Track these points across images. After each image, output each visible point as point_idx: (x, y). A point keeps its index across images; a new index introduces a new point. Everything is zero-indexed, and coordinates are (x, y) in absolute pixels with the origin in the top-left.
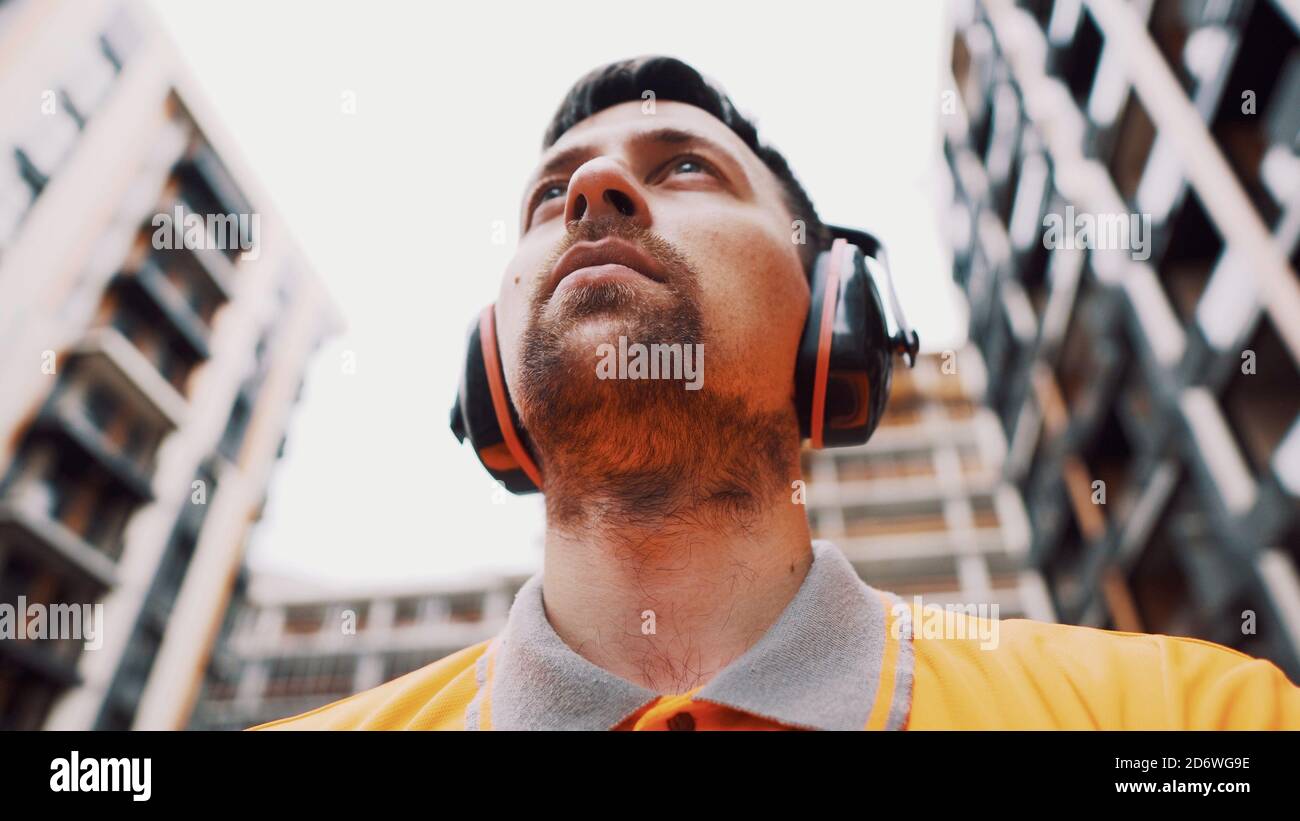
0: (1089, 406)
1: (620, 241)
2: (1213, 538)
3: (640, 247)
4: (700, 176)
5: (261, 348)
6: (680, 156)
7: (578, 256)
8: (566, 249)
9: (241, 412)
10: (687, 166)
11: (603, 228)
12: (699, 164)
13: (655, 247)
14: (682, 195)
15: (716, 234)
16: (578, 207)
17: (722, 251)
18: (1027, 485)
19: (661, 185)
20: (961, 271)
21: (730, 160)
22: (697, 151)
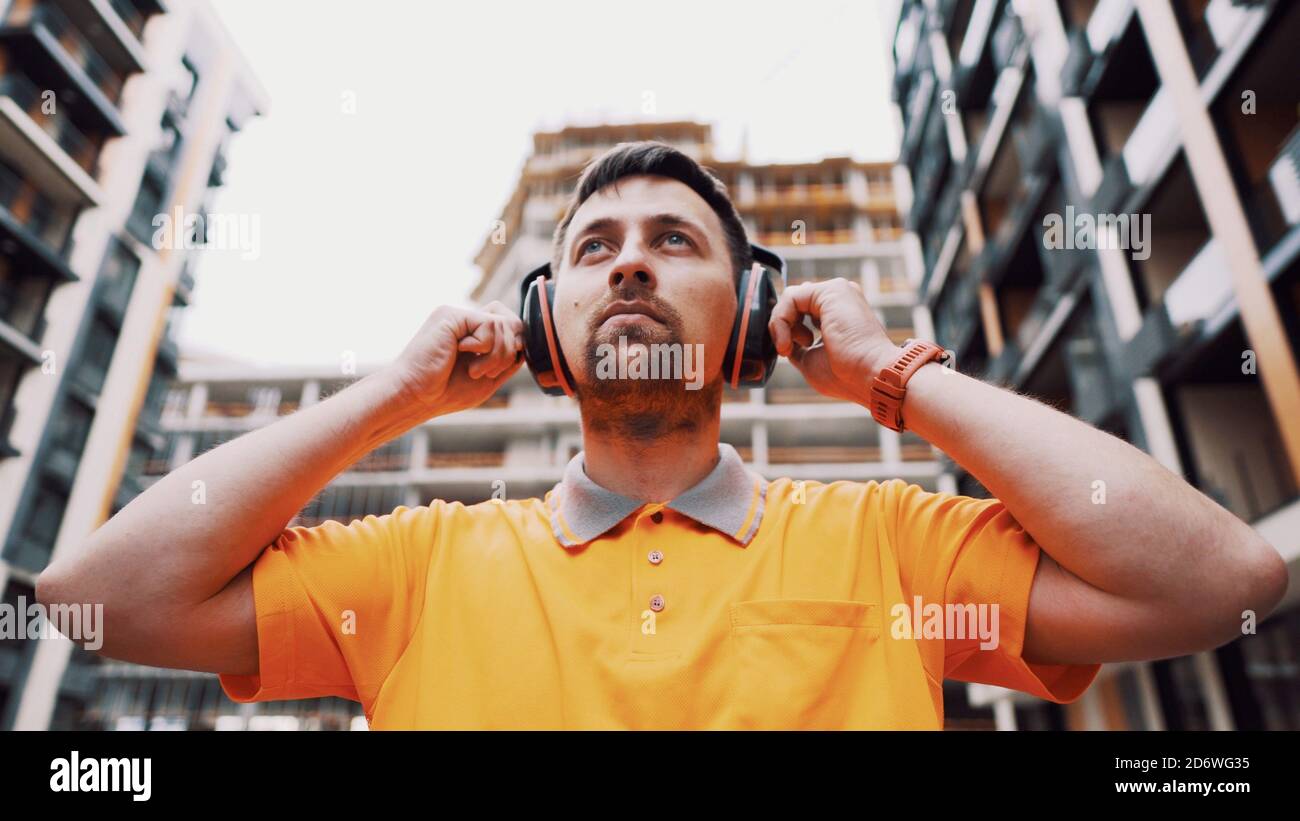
0: (1008, 231)
1: (643, 302)
2: (1099, 359)
3: (652, 305)
4: (683, 246)
5: (168, 121)
6: (670, 232)
7: (619, 308)
8: (612, 301)
9: (154, 189)
10: (675, 238)
11: (632, 294)
12: (681, 238)
13: (660, 303)
14: (672, 258)
15: (691, 289)
16: (617, 278)
17: (694, 299)
18: (939, 306)
19: (658, 250)
20: (904, 87)
21: (700, 234)
22: (682, 230)
